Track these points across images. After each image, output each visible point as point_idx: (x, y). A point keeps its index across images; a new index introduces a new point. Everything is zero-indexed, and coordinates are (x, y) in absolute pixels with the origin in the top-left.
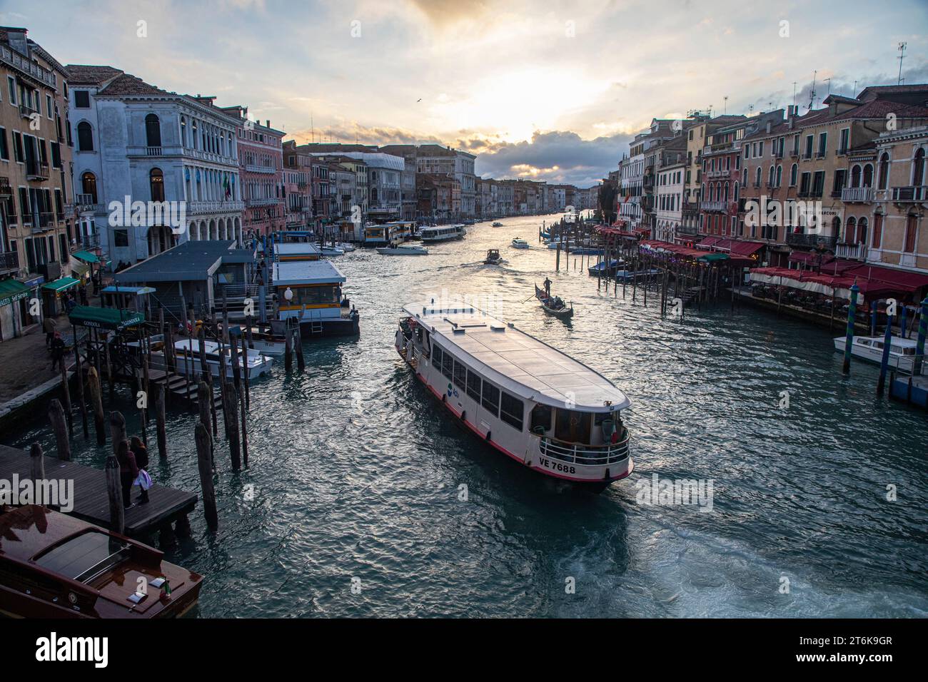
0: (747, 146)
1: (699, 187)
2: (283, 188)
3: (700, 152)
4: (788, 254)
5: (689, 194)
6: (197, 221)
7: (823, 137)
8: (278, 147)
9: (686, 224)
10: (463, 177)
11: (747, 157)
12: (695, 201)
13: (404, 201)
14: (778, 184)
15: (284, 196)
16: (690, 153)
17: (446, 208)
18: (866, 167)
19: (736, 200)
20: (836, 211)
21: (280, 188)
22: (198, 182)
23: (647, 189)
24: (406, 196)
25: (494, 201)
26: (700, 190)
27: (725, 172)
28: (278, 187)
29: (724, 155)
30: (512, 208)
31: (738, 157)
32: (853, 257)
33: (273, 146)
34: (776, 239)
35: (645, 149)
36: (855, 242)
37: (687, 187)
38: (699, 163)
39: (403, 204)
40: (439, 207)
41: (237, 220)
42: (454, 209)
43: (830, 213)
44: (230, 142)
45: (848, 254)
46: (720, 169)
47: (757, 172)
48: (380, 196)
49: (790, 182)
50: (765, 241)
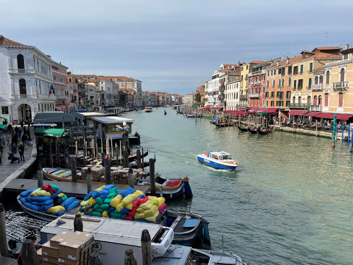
0: (268, 72)
1: (247, 89)
2: (68, 91)
3: (247, 75)
4: (288, 111)
5: (242, 92)
6: (40, 103)
7: (302, 66)
8: (65, 74)
9: (241, 103)
10: (137, 90)
11: (268, 75)
12: (245, 94)
13: (115, 100)
14: (283, 85)
15: (68, 95)
16: (242, 76)
17: (131, 103)
18: (320, 76)
19: (264, 92)
20: (309, 94)
21: (67, 92)
22: (40, 86)
23: (221, 91)
24: (115, 97)
25: (150, 100)
26: (248, 90)
27: (259, 82)
28: (66, 91)
29: (258, 75)
30: (156, 103)
31: (264, 76)
32: (317, 110)
33: (64, 73)
34: (283, 106)
35: (219, 76)
36: (317, 105)
37: (241, 89)
38: (246, 79)
39: (114, 101)
40: (129, 102)
41: (53, 104)
42: (134, 103)
43: (306, 95)
44: (50, 69)
45: (315, 109)
46: (256, 81)
47: (273, 81)
48: (105, 97)
49: (288, 84)
50: (278, 107)
